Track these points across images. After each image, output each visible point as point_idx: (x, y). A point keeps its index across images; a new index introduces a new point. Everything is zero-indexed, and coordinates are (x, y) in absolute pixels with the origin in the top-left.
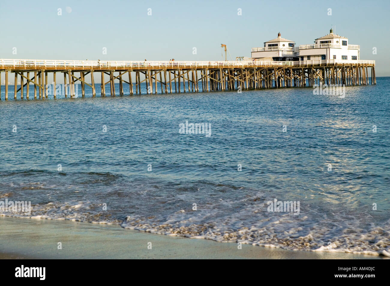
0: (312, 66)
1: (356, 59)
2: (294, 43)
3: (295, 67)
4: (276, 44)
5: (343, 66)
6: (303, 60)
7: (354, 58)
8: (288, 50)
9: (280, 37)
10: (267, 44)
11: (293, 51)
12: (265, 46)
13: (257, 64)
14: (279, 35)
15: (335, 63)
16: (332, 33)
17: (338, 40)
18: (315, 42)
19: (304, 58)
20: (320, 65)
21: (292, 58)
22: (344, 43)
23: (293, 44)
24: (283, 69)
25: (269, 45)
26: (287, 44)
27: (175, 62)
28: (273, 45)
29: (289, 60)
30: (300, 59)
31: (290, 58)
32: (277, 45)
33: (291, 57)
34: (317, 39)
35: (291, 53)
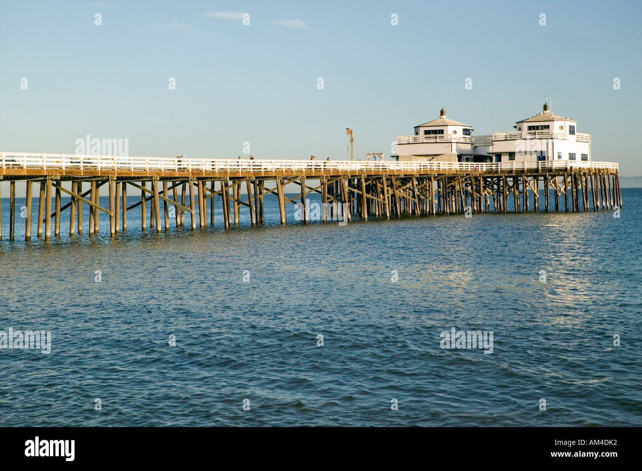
0: (523, 171)
1: (587, 160)
2: (471, 128)
3: (489, 173)
4: (439, 130)
5: (580, 172)
6: (500, 160)
7: (584, 158)
8: (462, 140)
9: (444, 117)
10: (422, 130)
11: (472, 144)
12: (417, 134)
13: (435, 168)
14: (442, 113)
15: (569, 168)
16: (548, 112)
17: (561, 123)
18: (515, 127)
19: (502, 157)
20: (540, 171)
21: (472, 157)
22: (572, 131)
23: (469, 130)
24: (470, 177)
25: (427, 132)
26: (460, 130)
27: (257, 161)
28: (435, 132)
29: (467, 160)
30: (494, 158)
31: (469, 157)
32: (442, 132)
33: (471, 155)
34: (522, 122)
35: (468, 147)
